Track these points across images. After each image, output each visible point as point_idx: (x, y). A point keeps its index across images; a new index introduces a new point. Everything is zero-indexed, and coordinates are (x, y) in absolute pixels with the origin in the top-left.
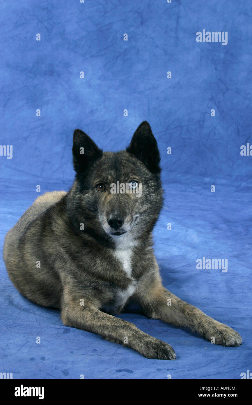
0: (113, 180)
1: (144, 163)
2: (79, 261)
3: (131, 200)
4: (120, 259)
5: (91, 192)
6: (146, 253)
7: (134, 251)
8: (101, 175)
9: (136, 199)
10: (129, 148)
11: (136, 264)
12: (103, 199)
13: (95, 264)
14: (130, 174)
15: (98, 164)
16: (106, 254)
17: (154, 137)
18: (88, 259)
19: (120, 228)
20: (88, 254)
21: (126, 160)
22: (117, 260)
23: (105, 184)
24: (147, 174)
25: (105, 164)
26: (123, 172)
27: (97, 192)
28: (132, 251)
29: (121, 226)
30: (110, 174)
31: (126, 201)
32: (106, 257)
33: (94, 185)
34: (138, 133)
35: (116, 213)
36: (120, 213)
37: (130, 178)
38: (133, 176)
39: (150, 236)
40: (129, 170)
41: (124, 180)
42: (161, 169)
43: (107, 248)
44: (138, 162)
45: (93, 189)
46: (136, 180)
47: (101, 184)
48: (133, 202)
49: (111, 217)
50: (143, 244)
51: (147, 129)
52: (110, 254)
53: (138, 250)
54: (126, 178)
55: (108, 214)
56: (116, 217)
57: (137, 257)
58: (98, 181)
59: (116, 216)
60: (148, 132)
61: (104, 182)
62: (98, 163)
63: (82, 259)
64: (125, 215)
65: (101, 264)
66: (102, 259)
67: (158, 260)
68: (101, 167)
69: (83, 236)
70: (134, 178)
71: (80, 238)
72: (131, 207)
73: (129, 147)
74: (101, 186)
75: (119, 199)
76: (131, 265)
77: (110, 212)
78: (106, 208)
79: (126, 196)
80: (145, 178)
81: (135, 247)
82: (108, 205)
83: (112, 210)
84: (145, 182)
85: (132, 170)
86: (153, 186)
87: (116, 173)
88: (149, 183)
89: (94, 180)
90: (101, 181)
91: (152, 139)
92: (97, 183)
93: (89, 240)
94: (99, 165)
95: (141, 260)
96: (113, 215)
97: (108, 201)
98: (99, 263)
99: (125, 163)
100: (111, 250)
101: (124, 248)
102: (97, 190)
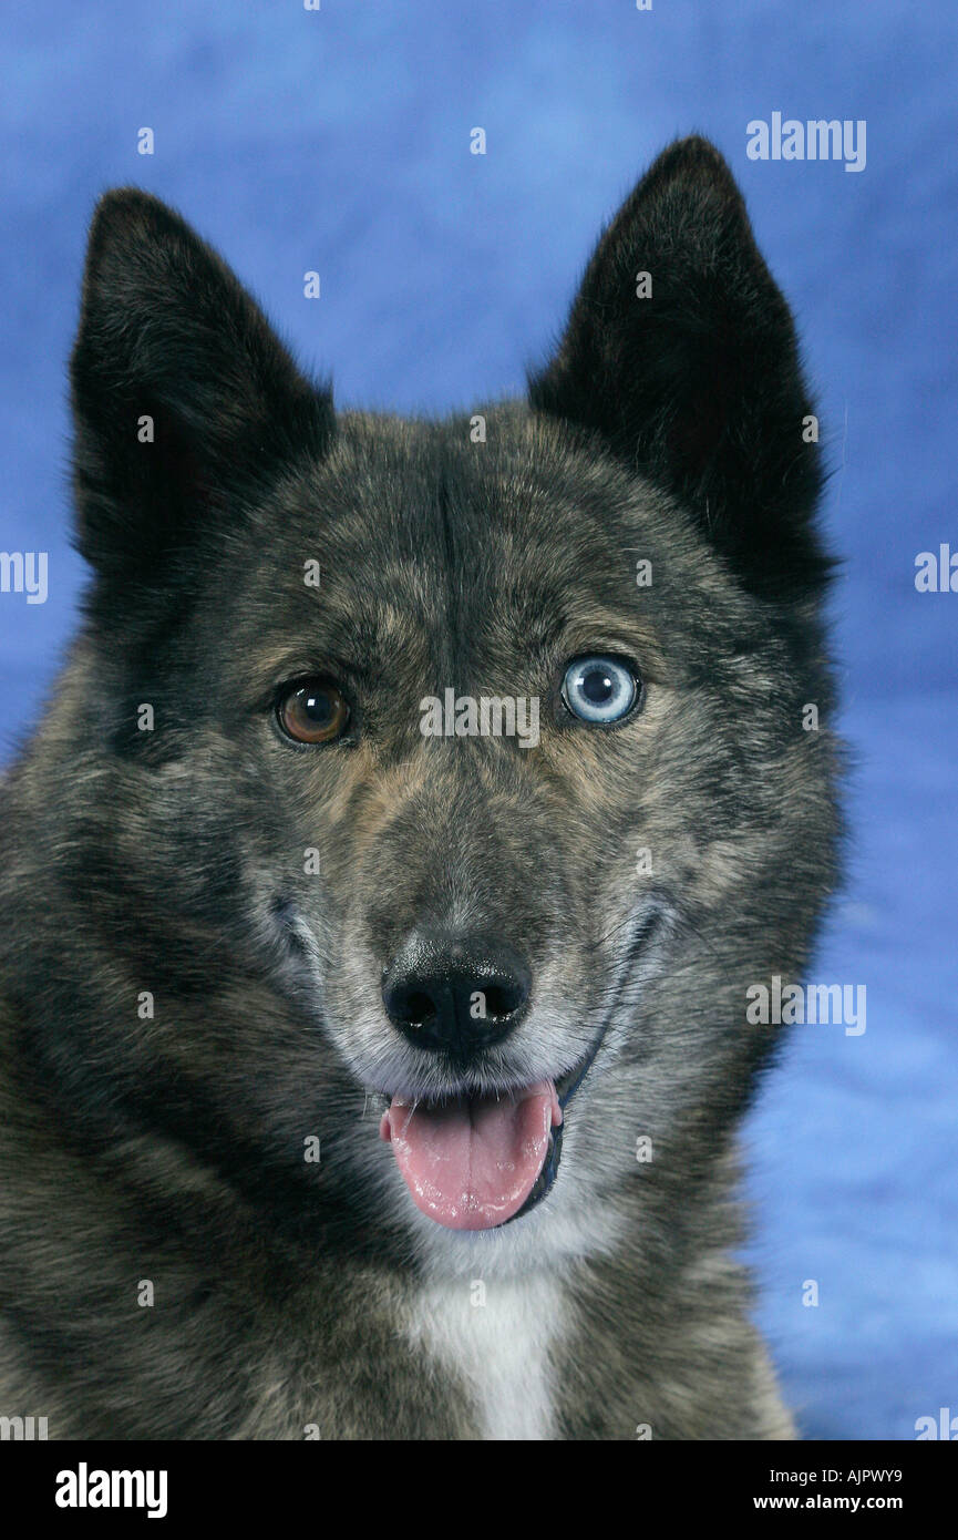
0: (421, 641)
1: (684, 500)
2: (99, 1384)
3: (587, 819)
4: (460, 1362)
5: (220, 743)
6: (690, 1309)
7: (579, 1299)
8: (318, 606)
9: (625, 807)
10: (555, 378)
11: (600, 1406)
12: (336, 808)
13: (237, 1409)
14: (568, 593)
15: (291, 503)
16: (338, 1315)
17: (766, 274)
18: (179, 1360)
19: (496, 1053)
20: (182, 1316)
21: (535, 478)
22: (438, 1367)
23: (352, 682)
24: (708, 601)
25: (354, 503)
26: (507, 578)
27: (275, 745)
28: (567, 1292)
29: (503, 1033)
30: (394, 593)
31: (541, 819)
32: (341, 1345)
33: (255, 691)
34: (634, 245)
35: (460, 917)
36: (498, 918)
37: (569, 628)
38: (589, 617)
39: (729, 1161)
40: (558, 561)
41: (516, 645)
42: (829, 563)
43: (349, 1267)
44: (634, 499)
45: (237, 725)
46: (622, 647)
47: (317, 683)
48: (597, 830)
49: (413, 952)
50: (658, 1234)
51: (709, 208)
52: (378, 1315)
53: (613, 1282)
54: (538, 629)
55: (384, 932)
56: (456, 950)
57: (609, 1344)
58: (292, 658)
59: (463, 942)
60: (717, 232)
61: (341, 662)
62: (288, 495)
63: (128, 1360)
64: (538, 944)
65: (291, 1404)
66: (298, 1362)
67: (789, 1374)
68: (313, 535)
69: (131, 1157)
70: (599, 630)
71: (107, 1177)
72: (580, 878)
73: (554, 365)
74: (311, 702)
75: (481, 801)
76: (549, 1416)
77: (404, 913)
78: (365, 886)
79: (535, 778)
80: (696, 632)
81: (588, 1261)
82: (387, 854)
83: (419, 900)
84: (694, 670)
85: (590, 557)
86: (766, 705)
87: (452, 589)
88: (733, 678)
89: (257, 640)
90: (312, 654)
91: (755, 294)
92: (282, 678)
93: (190, 1195)
94: (299, 516)
95: (642, 1376)
96: (432, 936)
97: (380, 825)
98: (273, 1398)
99: (524, 500)
100: (382, 1285)
101: (495, 1273)
102: (282, 730)
